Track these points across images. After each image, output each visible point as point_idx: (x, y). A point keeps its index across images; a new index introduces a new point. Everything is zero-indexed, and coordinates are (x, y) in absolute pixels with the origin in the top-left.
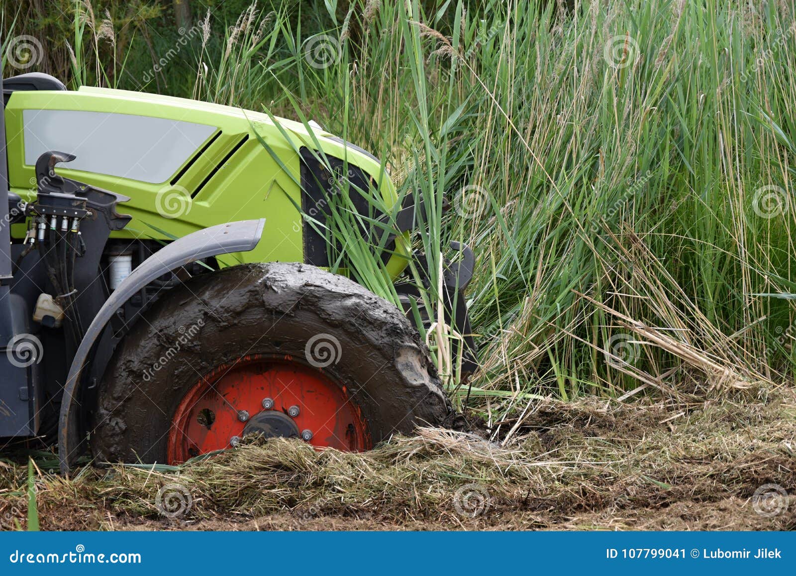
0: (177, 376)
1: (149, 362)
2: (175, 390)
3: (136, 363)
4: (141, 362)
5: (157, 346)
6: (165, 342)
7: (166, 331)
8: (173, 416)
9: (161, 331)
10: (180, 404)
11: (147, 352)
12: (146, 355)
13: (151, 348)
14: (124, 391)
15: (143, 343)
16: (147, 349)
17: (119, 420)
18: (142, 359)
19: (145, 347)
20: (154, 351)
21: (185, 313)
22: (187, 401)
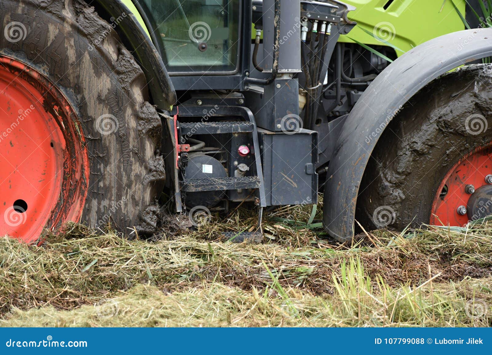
0: (448, 155)
1: (430, 143)
2: (444, 167)
3: (419, 144)
4: (424, 143)
5: (437, 130)
6: (443, 127)
7: (444, 118)
8: (438, 188)
9: (440, 118)
10: (443, 178)
11: (429, 135)
12: (429, 137)
13: (432, 132)
14: (407, 167)
15: (424, 127)
16: (429, 132)
17: (400, 191)
18: (424, 140)
19: (427, 131)
20: (435, 134)
21: (460, 103)
22: (449, 175)
